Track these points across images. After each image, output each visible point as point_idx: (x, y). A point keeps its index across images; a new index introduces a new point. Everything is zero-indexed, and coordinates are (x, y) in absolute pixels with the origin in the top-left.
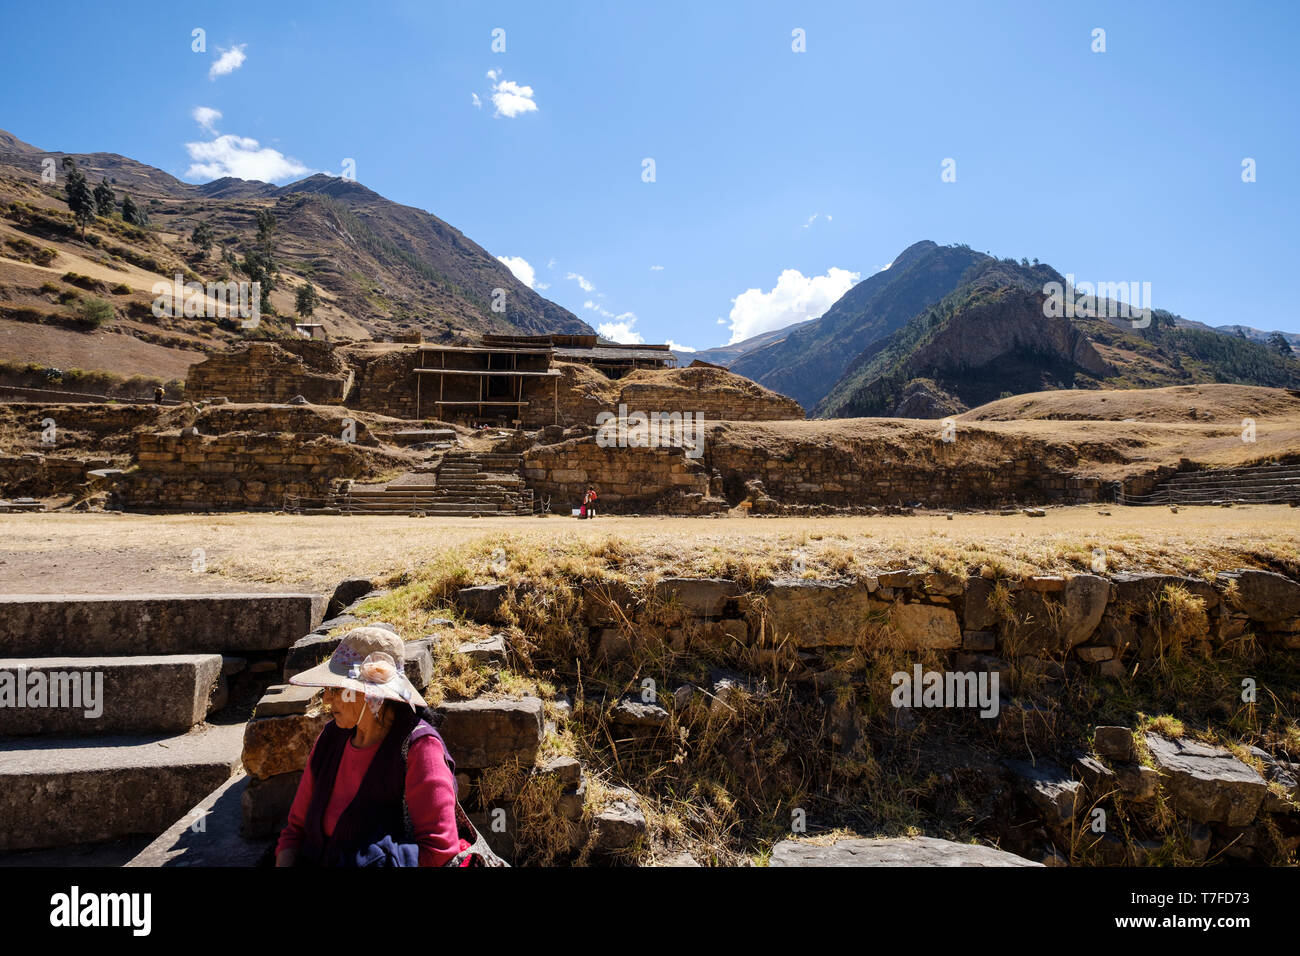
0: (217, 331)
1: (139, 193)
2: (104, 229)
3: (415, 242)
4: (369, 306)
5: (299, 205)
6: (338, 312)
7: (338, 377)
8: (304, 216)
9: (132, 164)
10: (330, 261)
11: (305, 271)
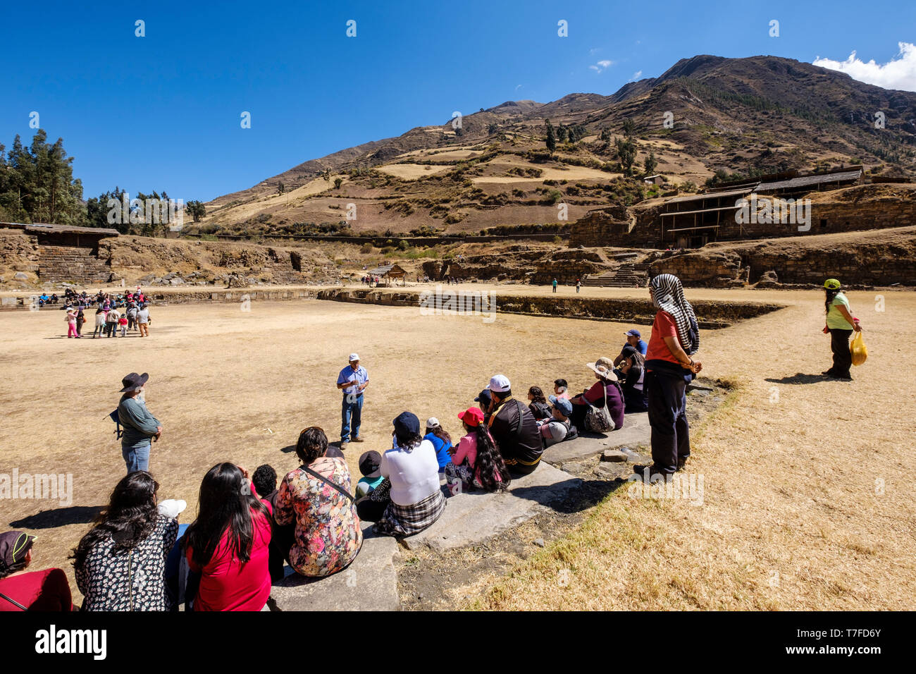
0: (603, 193)
1: (584, 112)
2: (560, 151)
3: (751, 84)
4: (707, 146)
5: (664, 91)
6: (683, 156)
7: (627, 222)
8: (666, 97)
9: (581, 96)
10: (682, 122)
11: (664, 135)
